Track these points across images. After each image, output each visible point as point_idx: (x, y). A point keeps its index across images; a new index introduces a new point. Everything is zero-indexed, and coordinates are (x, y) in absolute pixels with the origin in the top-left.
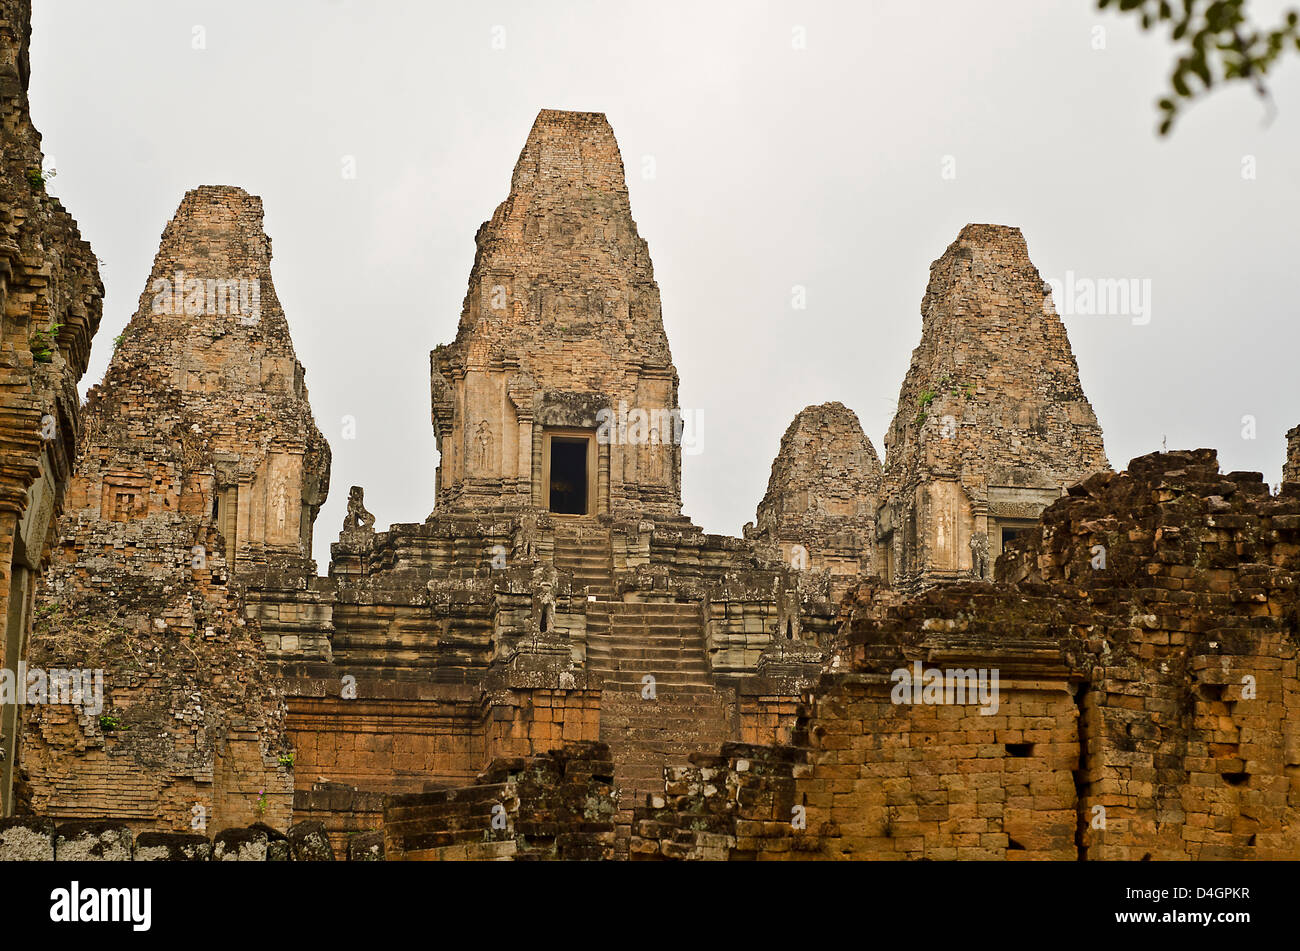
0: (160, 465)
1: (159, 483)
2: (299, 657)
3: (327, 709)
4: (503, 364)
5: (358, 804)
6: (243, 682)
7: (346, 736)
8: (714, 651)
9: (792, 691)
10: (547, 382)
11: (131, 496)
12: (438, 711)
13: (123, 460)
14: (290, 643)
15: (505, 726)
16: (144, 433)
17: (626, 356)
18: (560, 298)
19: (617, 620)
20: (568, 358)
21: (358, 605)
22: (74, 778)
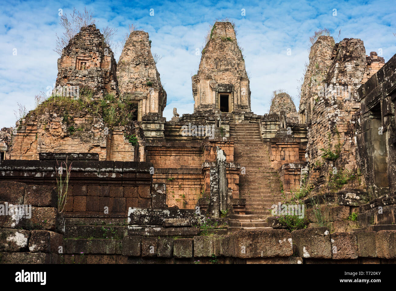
0: (94, 53)
1: (94, 58)
2: (156, 137)
3: (162, 149)
4: (209, 78)
5: (169, 171)
7: (168, 157)
8: (263, 134)
9: (285, 141)
10: (219, 82)
11: (86, 63)
12: (191, 150)
13: (82, 51)
14: (153, 134)
15: (208, 152)
16: (89, 44)
17: (238, 75)
18: (221, 63)
19: (237, 128)
20: (224, 76)
21: (171, 125)
22: (60, 146)
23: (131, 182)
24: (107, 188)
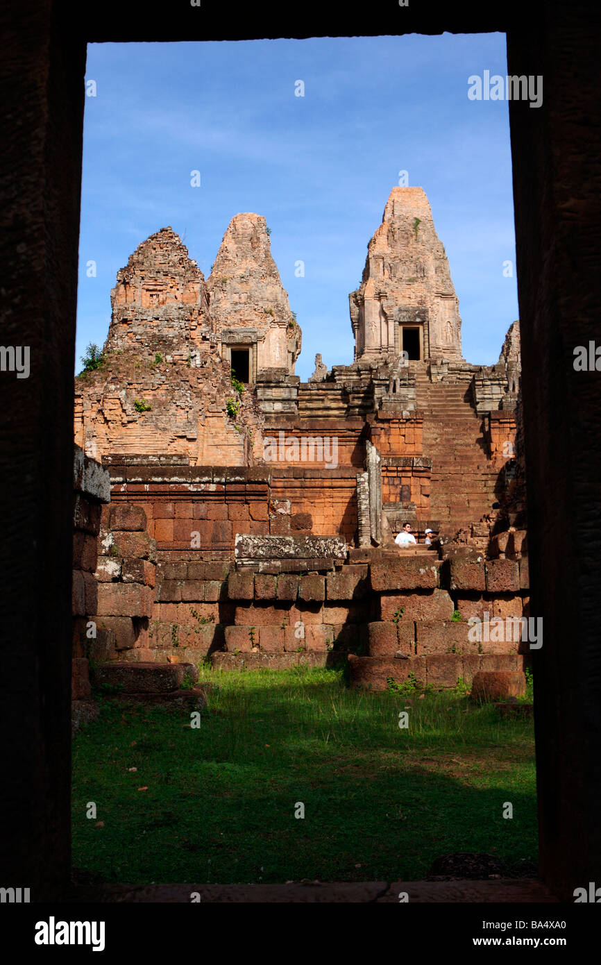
0: (172, 278)
1: (171, 287)
2: (282, 412)
4: (382, 296)
5: (306, 474)
6: (215, 387)
8: (478, 403)
10: (399, 303)
11: (158, 295)
13: (152, 276)
14: (278, 406)
15: (377, 437)
16: (163, 262)
17: (435, 290)
18: (404, 267)
19: (431, 392)
20: (409, 292)
21: (311, 390)
22: (122, 438)
23: (239, 498)
24: (203, 506)
